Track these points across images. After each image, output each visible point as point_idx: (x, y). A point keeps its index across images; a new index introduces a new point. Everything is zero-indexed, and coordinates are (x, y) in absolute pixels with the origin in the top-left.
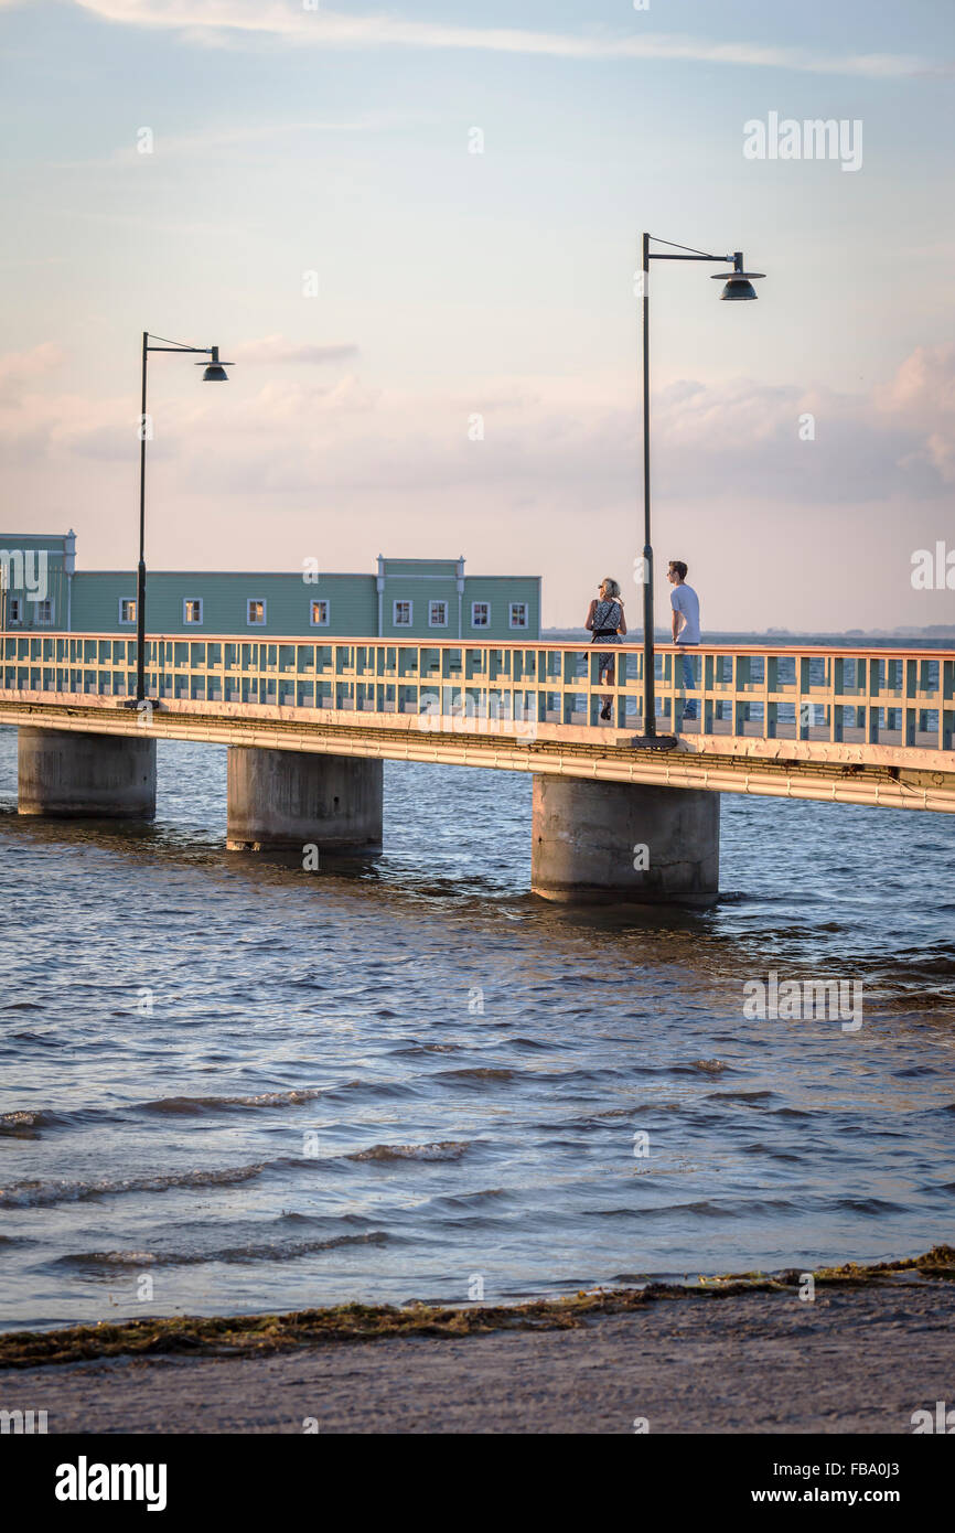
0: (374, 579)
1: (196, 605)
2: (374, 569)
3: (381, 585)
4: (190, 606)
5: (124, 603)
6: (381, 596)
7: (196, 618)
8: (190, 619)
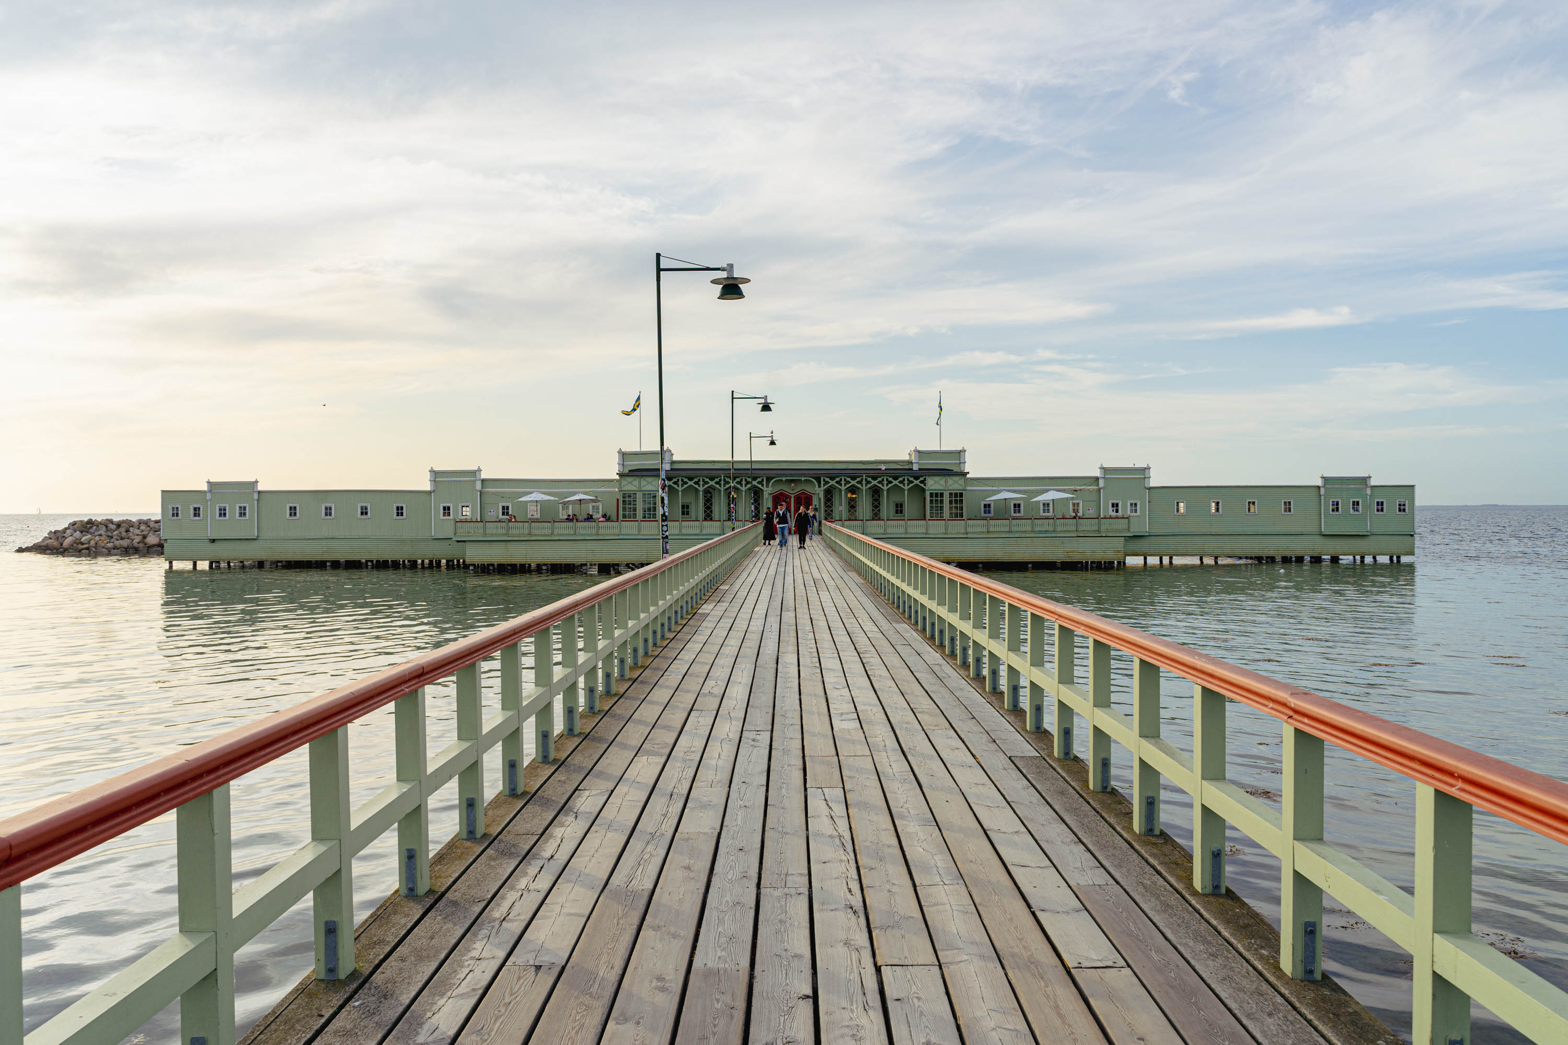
0: (1319, 487)
1: (1217, 504)
2: (1319, 483)
3: (1322, 491)
4: (1213, 504)
5: (1178, 503)
6: (1323, 497)
7: (1217, 510)
8: (1214, 511)
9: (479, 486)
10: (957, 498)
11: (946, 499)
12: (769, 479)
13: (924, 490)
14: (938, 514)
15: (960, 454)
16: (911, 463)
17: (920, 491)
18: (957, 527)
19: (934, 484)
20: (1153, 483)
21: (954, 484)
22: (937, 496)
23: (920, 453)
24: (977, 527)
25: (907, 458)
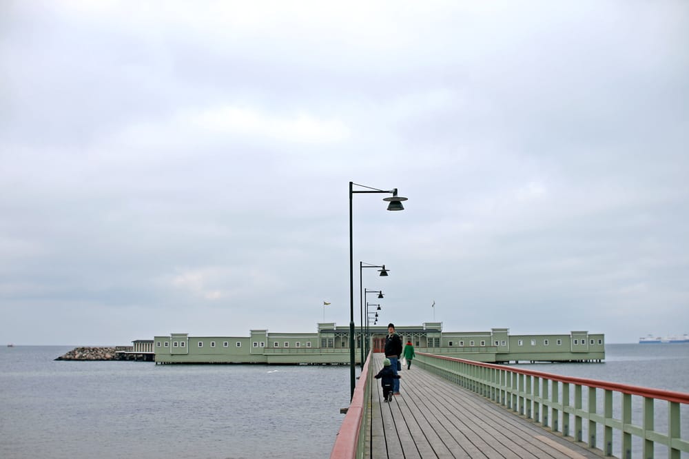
0: (570, 335)
2: (570, 333)
3: (571, 337)
5: (520, 341)
6: (571, 339)
9: (267, 335)
10: (438, 340)
11: (434, 340)
12: (372, 334)
13: (426, 337)
14: (430, 345)
15: (439, 324)
16: (422, 327)
17: (424, 338)
18: (437, 350)
19: (429, 335)
20: (510, 334)
21: (436, 335)
22: (431, 339)
23: (427, 324)
24: (444, 350)
25: (422, 325)
